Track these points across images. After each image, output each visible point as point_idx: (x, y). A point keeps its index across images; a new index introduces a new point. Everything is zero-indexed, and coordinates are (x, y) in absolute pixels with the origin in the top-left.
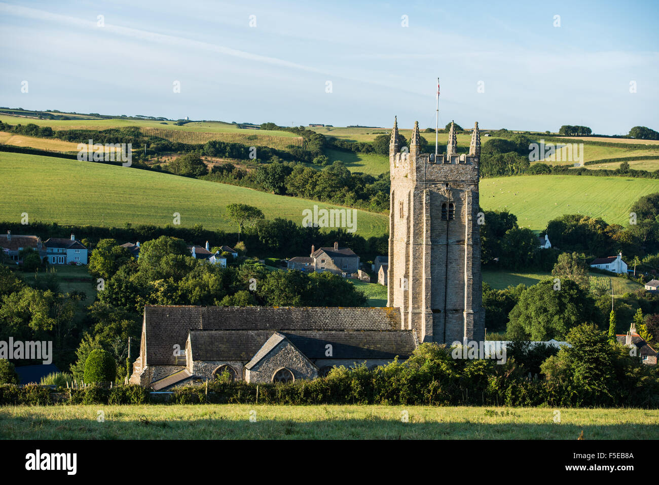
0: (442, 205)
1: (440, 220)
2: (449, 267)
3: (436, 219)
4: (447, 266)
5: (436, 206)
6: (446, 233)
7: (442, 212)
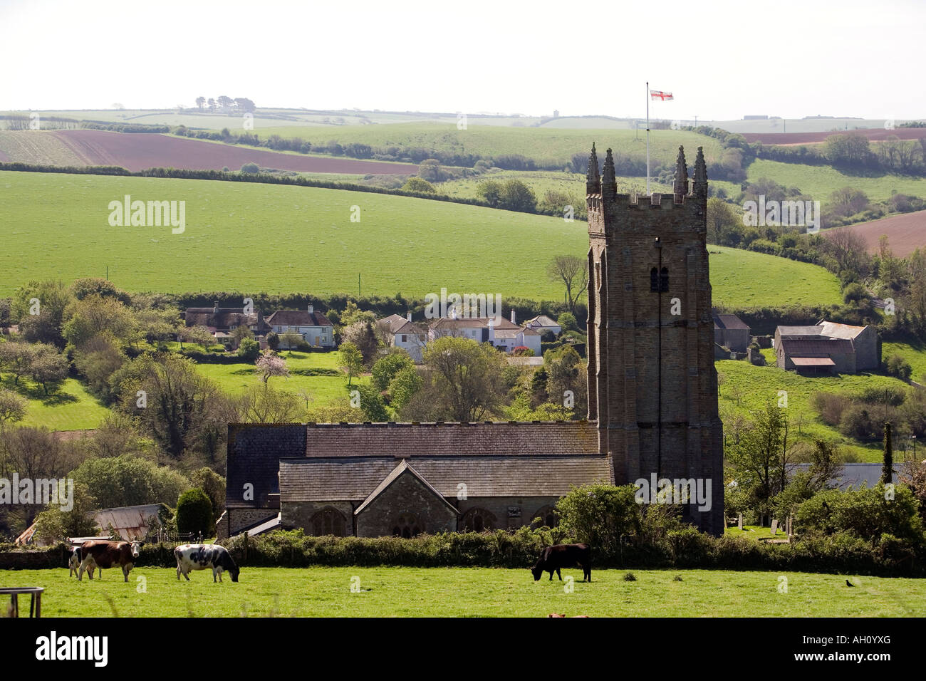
0: (650, 270)
1: (648, 292)
2: (664, 361)
3: (642, 290)
4: (660, 359)
5: (642, 271)
6: (657, 310)
7: (651, 279)
